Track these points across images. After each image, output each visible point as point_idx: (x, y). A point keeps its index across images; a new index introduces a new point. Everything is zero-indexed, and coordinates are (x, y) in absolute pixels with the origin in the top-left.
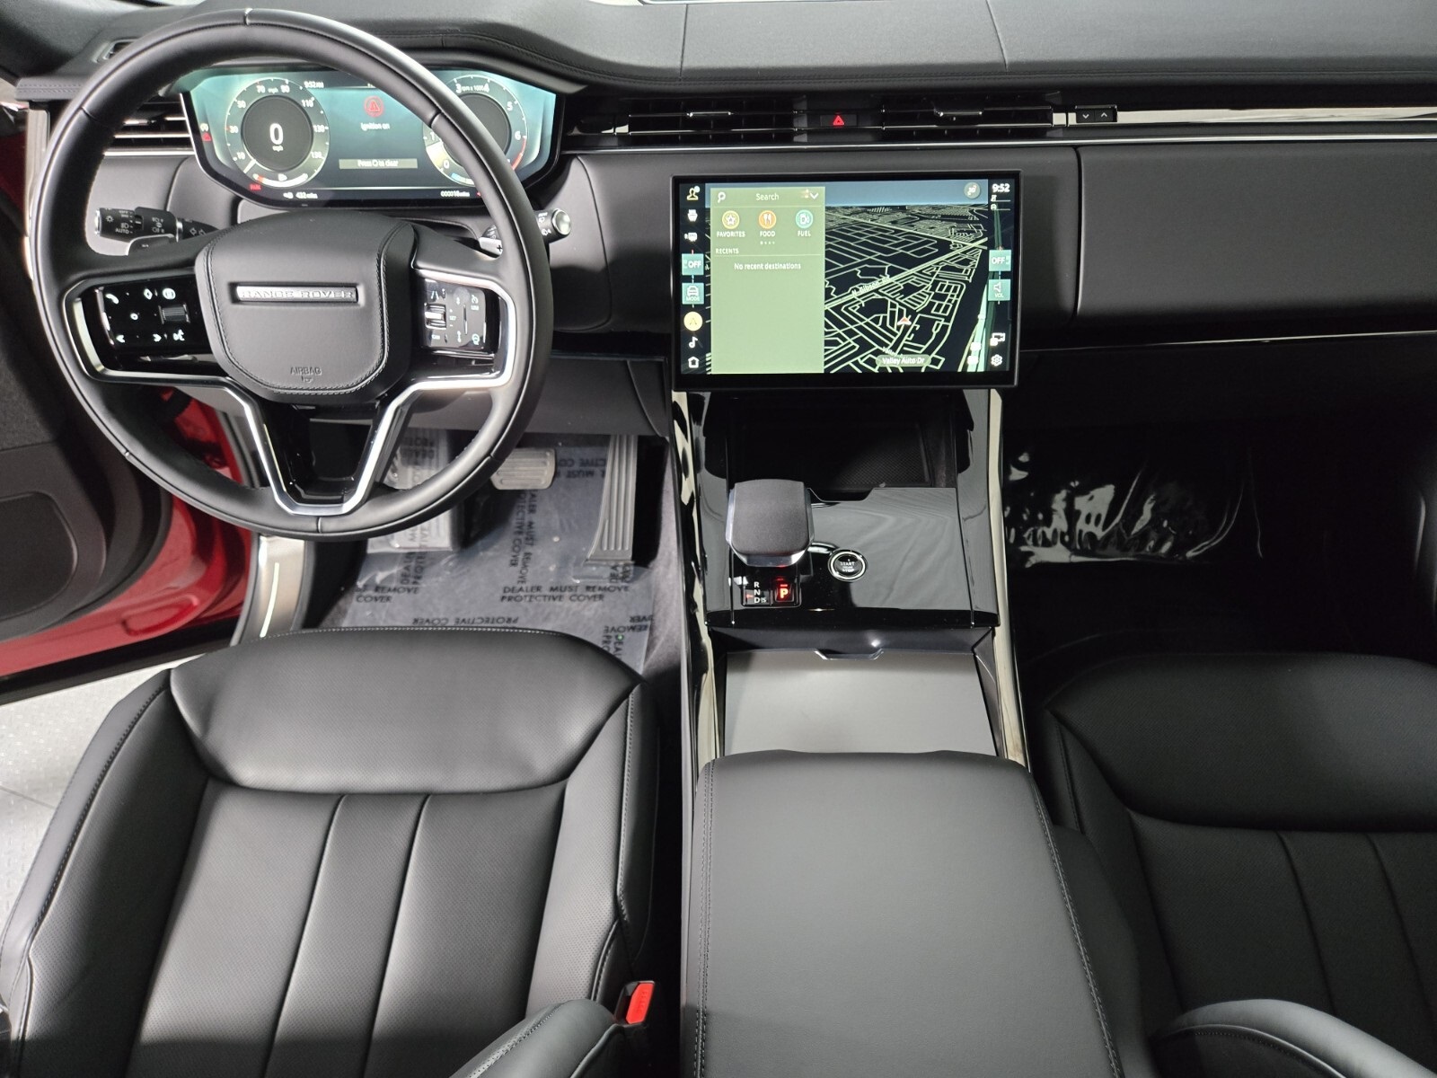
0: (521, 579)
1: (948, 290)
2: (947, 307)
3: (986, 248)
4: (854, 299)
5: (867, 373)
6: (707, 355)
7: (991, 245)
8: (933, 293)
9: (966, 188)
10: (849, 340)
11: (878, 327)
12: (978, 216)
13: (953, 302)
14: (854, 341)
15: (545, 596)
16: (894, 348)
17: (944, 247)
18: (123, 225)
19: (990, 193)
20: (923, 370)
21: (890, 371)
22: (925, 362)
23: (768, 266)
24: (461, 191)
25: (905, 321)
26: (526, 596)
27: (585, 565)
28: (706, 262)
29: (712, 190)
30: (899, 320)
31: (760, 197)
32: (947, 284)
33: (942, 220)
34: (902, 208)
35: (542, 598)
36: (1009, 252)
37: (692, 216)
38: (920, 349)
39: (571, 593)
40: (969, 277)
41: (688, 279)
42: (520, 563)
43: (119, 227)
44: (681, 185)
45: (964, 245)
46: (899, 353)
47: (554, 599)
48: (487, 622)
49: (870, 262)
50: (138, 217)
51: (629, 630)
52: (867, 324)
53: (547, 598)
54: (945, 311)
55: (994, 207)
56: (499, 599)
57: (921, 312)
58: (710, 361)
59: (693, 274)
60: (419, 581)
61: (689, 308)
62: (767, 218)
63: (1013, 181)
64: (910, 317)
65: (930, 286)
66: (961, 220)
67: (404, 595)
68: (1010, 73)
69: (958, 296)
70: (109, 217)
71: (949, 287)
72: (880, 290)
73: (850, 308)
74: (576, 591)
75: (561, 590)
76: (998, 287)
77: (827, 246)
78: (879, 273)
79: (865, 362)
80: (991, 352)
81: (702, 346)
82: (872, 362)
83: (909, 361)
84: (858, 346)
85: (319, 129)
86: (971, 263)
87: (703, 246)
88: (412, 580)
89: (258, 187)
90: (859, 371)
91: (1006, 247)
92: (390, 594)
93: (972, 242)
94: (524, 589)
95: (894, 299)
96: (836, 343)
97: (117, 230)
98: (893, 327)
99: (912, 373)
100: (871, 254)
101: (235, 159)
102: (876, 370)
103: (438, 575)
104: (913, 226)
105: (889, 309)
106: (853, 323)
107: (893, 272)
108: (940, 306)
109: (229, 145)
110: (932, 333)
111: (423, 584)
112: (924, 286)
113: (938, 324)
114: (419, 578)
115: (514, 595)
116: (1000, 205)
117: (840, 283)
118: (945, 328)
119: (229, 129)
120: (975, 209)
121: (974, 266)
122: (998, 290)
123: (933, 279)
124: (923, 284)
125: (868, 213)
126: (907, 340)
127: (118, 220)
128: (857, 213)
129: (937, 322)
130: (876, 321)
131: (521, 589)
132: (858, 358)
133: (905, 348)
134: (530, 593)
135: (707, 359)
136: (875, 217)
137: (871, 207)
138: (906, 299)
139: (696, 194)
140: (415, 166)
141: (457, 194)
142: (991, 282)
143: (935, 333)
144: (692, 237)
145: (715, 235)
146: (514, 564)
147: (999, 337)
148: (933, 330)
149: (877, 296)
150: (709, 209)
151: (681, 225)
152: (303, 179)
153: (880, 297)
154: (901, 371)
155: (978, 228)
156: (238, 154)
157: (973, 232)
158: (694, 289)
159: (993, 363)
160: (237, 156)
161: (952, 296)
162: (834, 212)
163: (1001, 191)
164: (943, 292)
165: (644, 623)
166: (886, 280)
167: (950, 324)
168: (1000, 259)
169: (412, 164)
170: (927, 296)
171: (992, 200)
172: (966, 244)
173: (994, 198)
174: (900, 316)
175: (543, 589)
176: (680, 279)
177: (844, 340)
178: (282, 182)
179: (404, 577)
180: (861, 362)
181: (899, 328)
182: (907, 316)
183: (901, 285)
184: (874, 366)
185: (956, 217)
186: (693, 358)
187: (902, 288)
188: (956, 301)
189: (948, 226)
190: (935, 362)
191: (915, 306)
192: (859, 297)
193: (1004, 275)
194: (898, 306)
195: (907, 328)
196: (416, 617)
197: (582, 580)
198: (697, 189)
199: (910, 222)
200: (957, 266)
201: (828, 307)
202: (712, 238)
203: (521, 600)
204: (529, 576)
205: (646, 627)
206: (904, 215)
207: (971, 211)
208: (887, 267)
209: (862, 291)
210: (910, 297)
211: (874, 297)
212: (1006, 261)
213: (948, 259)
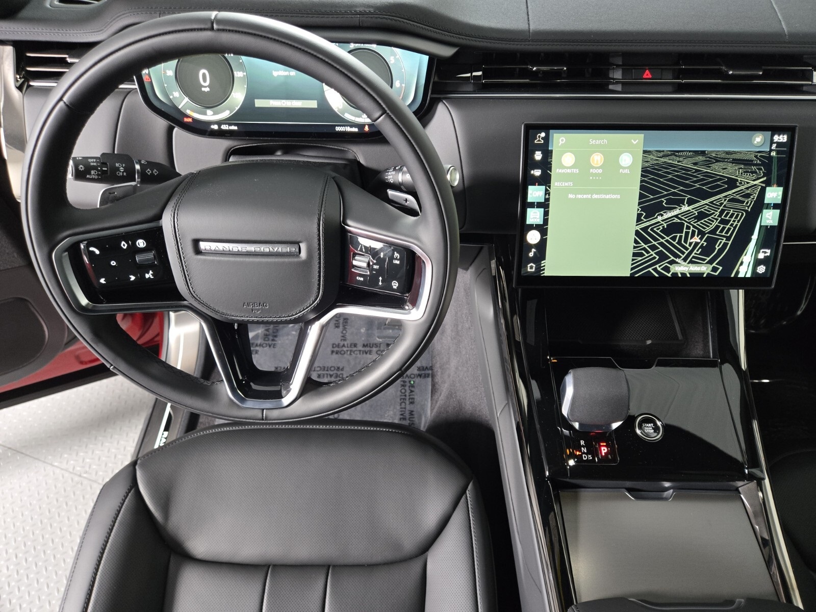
0: (343, 338)
1: (731, 217)
2: (729, 229)
3: (764, 185)
4: (659, 222)
5: (662, 277)
6: (542, 262)
7: (768, 183)
8: (720, 219)
9: (753, 138)
10: (652, 253)
11: (674, 243)
12: (760, 160)
13: (734, 226)
14: (655, 253)
15: (360, 351)
16: (685, 260)
17: (732, 183)
18: (93, 172)
19: (772, 142)
20: (705, 276)
21: (680, 275)
22: (707, 269)
23: (595, 196)
24: (351, 126)
25: (696, 239)
26: (347, 351)
27: (384, 329)
28: (547, 192)
29: (555, 135)
30: (691, 238)
31: (592, 142)
32: (731, 212)
33: (733, 163)
34: (703, 153)
35: (358, 352)
36: (781, 189)
37: (538, 156)
38: (704, 260)
39: (377, 349)
40: (748, 207)
41: (532, 205)
42: (341, 326)
43: (90, 174)
44: (530, 131)
45: (748, 183)
46: (688, 263)
47: (366, 353)
48: (324, 370)
49: (674, 194)
50: (104, 164)
51: (417, 377)
52: (667, 241)
53: (361, 352)
54: (727, 233)
55: (773, 154)
56: (330, 352)
57: (708, 233)
58: (544, 266)
59: (536, 201)
60: (276, 339)
61: (532, 227)
62: (597, 159)
63: (790, 133)
64: (700, 236)
65: (718, 213)
66: (747, 163)
67: (267, 349)
68: (789, 43)
69: (738, 222)
70: (81, 166)
71: (733, 214)
72: (679, 216)
73: (655, 229)
74: (380, 347)
75: (370, 347)
76: (769, 215)
77: (642, 181)
78: (680, 203)
79: (661, 269)
80: (758, 262)
81: (539, 256)
82: (667, 269)
83: (695, 269)
84: (658, 257)
85: (238, 74)
86: (752, 197)
87: (545, 180)
88: (271, 338)
89: (190, 120)
90: (657, 275)
91: (779, 185)
92: (257, 348)
93: (754, 180)
94: (346, 345)
95: (689, 223)
96: (642, 255)
97: (88, 176)
98: (686, 243)
99: (696, 277)
100: (675, 188)
101: (171, 97)
102: (669, 275)
103: (288, 334)
104: (710, 167)
105: (685, 230)
106: (656, 240)
107: (690, 203)
108: (724, 228)
109: (166, 85)
110: (716, 249)
111: (279, 341)
112: (714, 213)
113: (721, 242)
114: (276, 336)
115: (339, 349)
116: (778, 152)
117: (648, 208)
118: (725, 245)
119: (165, 73)
120: (759, 154)
121: (753, 199)
122: (770, 218)
123: (721, 208)
124: (713, 211)
125: (676, 156)
126: (695, 254)
127: (88, 169)
128: (668, 156)
129: (720, 241)
130: (674, 239)
131: (344, 346)
132: (657, 266)
133: (693, 259)
134: (350, 349)
135: (542, 265)
136: (681, 159)
137: (678, 151)
138: (698, 223)
139: (542, 138)
140: (316, 106)
141: (349, 129)
142: (765, 211)
143: (717, 248)
144: (537, 173)
145: (555, 172)
146: (337, 327)
147: (765, 252)
148: (716, 246)
149: (676, 220)
150: (552, 151)
151: (529, 163)
152: (225, 114)
153: (679, 221)
154: (688, 276)
155: (760, 169)
156: (174, 93)
157: (756, 172)
158: (536, 213)
159: (758, 271)
160: (173, 95)
161: (734, 221)
162: (649, 155)
163: (780, 141)
164: (727, 218)
165: (427, 372)
166: (685, 208)
167: (730, 242)
168: (774, 194)
169: (313, 104)
170: (715, 221)
171: (773, 148)
172: (749, 181)
173: (774, 146)
174: (693, 236)
175: (358, 346)
176: (526, 205)
177: (648, 252)
178: (209, 116)
179: (266, 336)
180: (659, 269)
181: (690, 245)
182: (698, 236)
183: (696, 212)
184: (668, 271)
185: (744, 160)
186: (532, 264)
187: (697, 214)
188: (737, 225)
189: (737, 168)
190: (715, 269)
191: (704, 228)
192: (663, 221)
193: (776, 206)
194: (692, 228)
195: (697, 244)
196: (276, 366)
197: (383, 339)
198: (543, 135)
199: (708, 163)
200: (740, 198)
201: (638, 228)
202: (553, 174)
203: (344, 353)
204: (348, 336)
205: (429, 375)
206: (704, 159)
207: (756, 156)
208: (686, 198)
209: (665, 216)
210: (702, 221)
211: (674, 221)
212: (778, 195)
213: (734, 193)
